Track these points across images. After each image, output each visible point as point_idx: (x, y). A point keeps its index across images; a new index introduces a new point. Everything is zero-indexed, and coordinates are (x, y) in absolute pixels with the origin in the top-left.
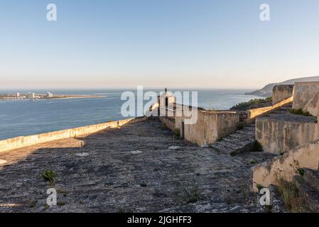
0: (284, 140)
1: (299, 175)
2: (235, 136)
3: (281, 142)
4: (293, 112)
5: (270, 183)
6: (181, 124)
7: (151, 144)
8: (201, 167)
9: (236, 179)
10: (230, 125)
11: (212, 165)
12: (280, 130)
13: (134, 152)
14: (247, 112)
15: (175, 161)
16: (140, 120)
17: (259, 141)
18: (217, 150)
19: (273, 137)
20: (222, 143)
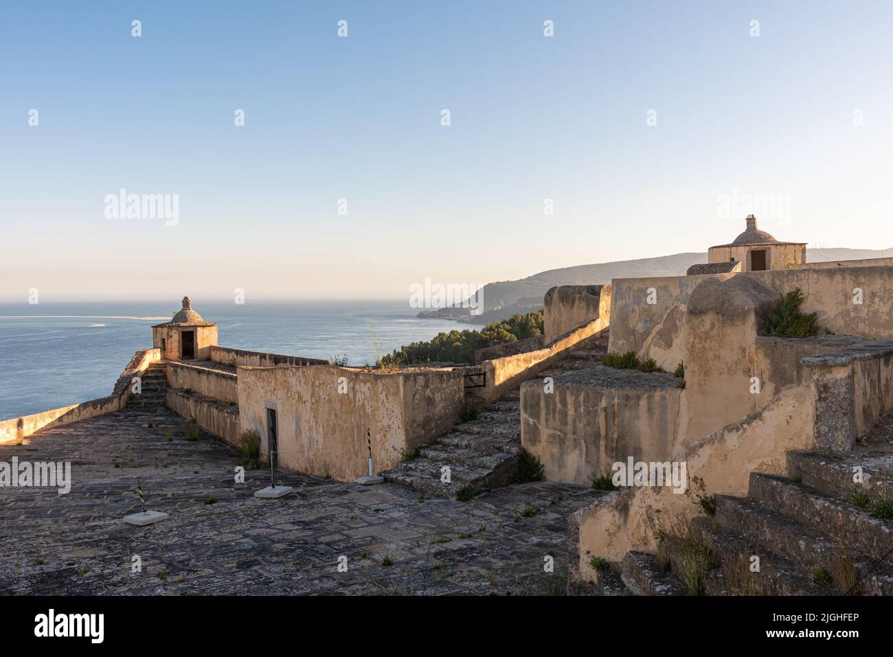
0: (602, 443)
1: (705, 515)
2: (456, 441)
3: (593, 450)
4: (613, 362)
5: (629, 549)
6: (264, 416)
7: (175, 490)
8: (383, 541)
9: (501, 564)
10: (439, 408)
11: (414, 534)
12: (591, 413)
13: (138, 518)
14: (484, 366)
15: (296, 533)
16: (98, 412)
17: (533, 450)
18: (410, 487)
19: (570, 436)
20: (422, 464)
